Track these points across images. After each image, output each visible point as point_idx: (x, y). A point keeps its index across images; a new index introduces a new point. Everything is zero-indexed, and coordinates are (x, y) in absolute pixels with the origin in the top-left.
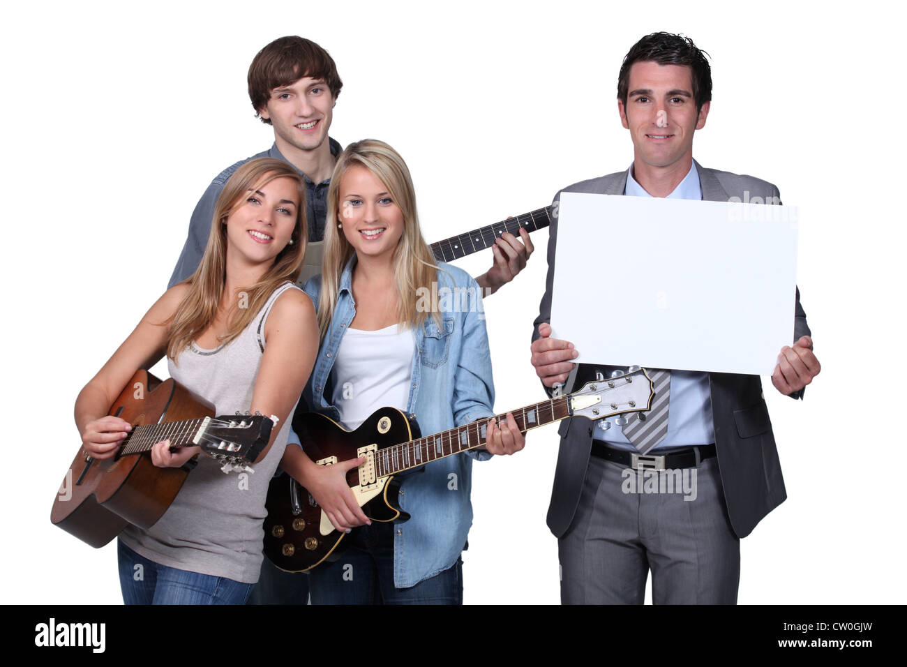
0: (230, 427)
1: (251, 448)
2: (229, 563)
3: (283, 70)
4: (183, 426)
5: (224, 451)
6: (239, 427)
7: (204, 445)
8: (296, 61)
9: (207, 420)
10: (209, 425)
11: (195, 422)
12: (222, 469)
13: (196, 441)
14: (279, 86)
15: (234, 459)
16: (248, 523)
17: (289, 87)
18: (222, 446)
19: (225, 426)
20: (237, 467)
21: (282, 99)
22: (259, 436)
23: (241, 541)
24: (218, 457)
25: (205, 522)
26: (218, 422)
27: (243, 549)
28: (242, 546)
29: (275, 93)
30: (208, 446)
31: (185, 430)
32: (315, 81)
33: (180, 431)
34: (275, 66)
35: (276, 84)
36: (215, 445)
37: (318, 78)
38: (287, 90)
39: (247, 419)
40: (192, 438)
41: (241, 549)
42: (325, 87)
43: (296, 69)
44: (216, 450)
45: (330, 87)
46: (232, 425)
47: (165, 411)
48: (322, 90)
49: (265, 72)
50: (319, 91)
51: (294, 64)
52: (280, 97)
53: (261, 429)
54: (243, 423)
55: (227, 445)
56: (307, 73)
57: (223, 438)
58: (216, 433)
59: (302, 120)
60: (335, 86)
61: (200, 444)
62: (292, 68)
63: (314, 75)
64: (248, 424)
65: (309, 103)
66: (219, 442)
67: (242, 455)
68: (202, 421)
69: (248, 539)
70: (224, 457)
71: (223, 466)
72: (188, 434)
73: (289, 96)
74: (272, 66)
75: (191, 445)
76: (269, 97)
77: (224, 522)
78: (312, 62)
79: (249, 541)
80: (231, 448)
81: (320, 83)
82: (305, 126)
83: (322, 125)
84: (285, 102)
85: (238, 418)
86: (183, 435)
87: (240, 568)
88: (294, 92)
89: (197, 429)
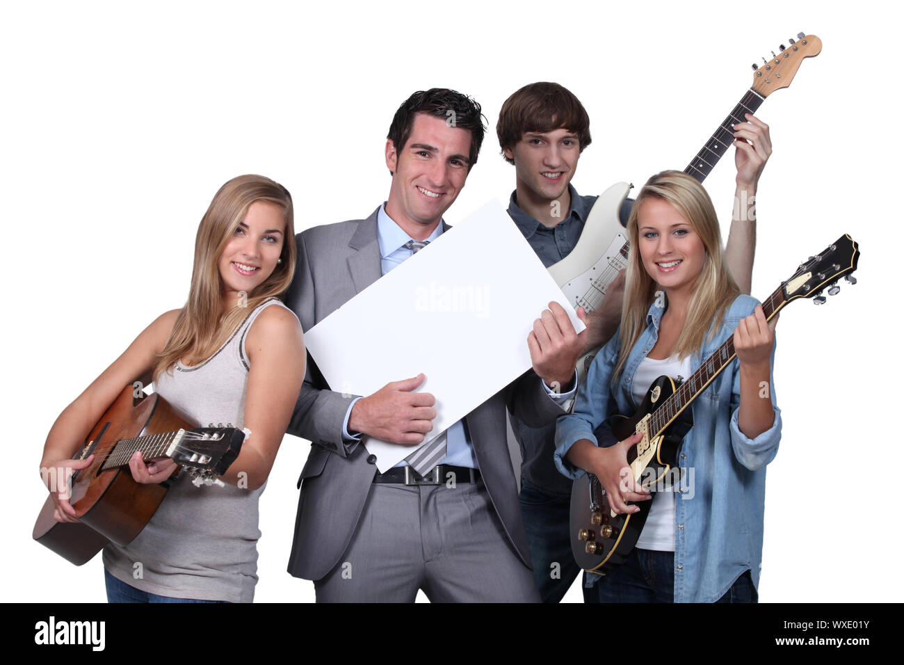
0: (203, 439)
1: (221, 460)
2: (226, 586)
3: (542, 116)
4: (159, 439)
5: (196, 464)
6: (212, 439)
7: (177, 458)
8: (555, 112)
9: (181, 433)
10: (183, 437)
11: (170, 435)
12: (193, 482)
13: (169, 453)
14: (533, 130)
15: (203, 471)
16: (242, 545)
17: (543, 135)
18: (193, 459)
19: (199, 438)
20: (207, 480)
21: (533, 144)
22: (229, 449)
23: (236, 564)
24: (189, 469)
25: (198, 547)
26: (192, 435)
27: (239, 571)
28: (237, 569)
29: (528, 136)
30: (181, 458)
31: (161, 443)
32: (570, 134)
33: (156, 445)
34: (534, 111)
35: (532, 128)
36: (188, 458)
37: (573, 132)
38: (541, 137)
39: (220, 430)
40: (166, 450)
41: (236, 572)
42: (577, 141)
43: (554, 119)
44: (188, 463)
45: (581, 142)
46: (205, 437)
47: (146, 425)
48: (573, 143)
49: (522, 114)
50: (570, 144)
51: (554, 113)
52: (531, 142)
53: (231, 440)
54: (216, 435)
55: (199, 458)
56: (563, 125)
57: (194, 449)
58: (190, 446)
59: (548, 169)
60: (585, 140)
61: (173, 457)
62: (551, 117)
63: (571, 128)
64: (220, 436)
65: (559, 154)
66: (191, 454)
67: (211, 467)
68: (176, 433)
69: (243, 561)
70: (195, 469)
71: (194, 479)
72: (163, 447)
73: (540, 143)
74: (531, 110)
75: (165, 457)
76: (519, 139)
77: (218, 546)
78: (571, 114)
79: (244, 563)
80: (202, 460)
81: (574, 137)
82: (550, 175)
83: (565, 177)
84: (534, 147)
85: (211, 431)
86: (158, 448)
87: (237, 590)
88: (547, 141)
89: (171, 441)
